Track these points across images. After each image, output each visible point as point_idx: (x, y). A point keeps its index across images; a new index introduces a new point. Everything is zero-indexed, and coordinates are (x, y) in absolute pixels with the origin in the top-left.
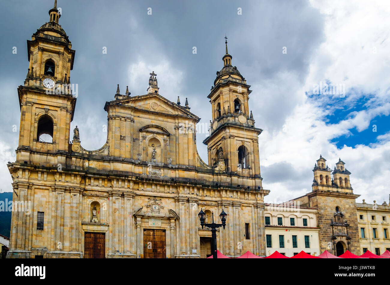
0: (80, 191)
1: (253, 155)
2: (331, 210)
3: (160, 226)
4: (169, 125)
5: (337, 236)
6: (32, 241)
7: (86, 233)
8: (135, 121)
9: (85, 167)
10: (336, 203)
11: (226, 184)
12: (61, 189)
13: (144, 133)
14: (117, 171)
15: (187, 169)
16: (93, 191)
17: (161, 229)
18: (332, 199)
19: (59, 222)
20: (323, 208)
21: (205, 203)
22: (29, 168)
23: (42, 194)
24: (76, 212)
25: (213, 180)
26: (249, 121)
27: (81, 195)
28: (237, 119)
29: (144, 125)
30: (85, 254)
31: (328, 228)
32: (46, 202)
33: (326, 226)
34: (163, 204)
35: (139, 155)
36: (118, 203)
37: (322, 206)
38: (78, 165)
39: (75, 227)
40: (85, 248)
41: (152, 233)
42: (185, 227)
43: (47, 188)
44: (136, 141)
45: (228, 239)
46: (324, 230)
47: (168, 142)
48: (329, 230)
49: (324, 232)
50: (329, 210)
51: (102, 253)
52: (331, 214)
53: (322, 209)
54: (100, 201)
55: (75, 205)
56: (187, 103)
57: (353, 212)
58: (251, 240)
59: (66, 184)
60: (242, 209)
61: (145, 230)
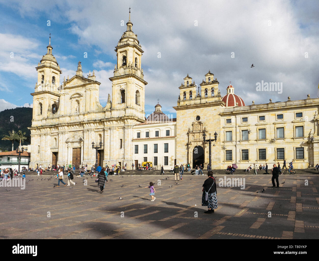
0: (48, 134)
1: (127, 93)
4: (83, 90)
5: (193, 142)
7: (53, 153)
10: (196, 114)
11: (107, 117)
12: (42, 135)
13: (73, 99)
14: (61, 122)
16: (54, 133)
17: (79, 147)
18: (191, 111)
21: (98, 130)
23: (38, 138)
24: (47, 144)
25: (103, 116)
26: (126, 70)
28: (118, 72)
29: (72, 94)
31: (185, 136)
32: (40, 141)
33: (183, 134)
36: (61, 137)
38: (49, 122)
43: (39, 135)
46: (181, 138)
47: (82, 100)
52: (189, 123)
57: (215, 118)
59: (44, 132)
60: (117, 130)
61: (73, 148)
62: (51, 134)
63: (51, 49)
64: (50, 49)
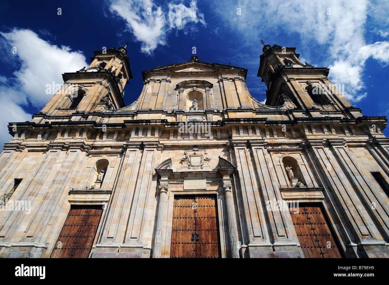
3: (204, 188)
4: (212, 80)
8: (172, 81)
13: (182, 89)
15: (240, 111)
16: (103, 147)
17: (208, 193)
21: (279, 147)
23: (34, 157)
27: (85, 153)
29: (182, 82)
30: (55, 247)
34: (208, 156)
35: (174, 106)
40: (59, 236)
43: (43, 148)
44: (172, 95)
47: (211, 92)
54: (110, 158)
61: (177, 197)
62: (90, 150)
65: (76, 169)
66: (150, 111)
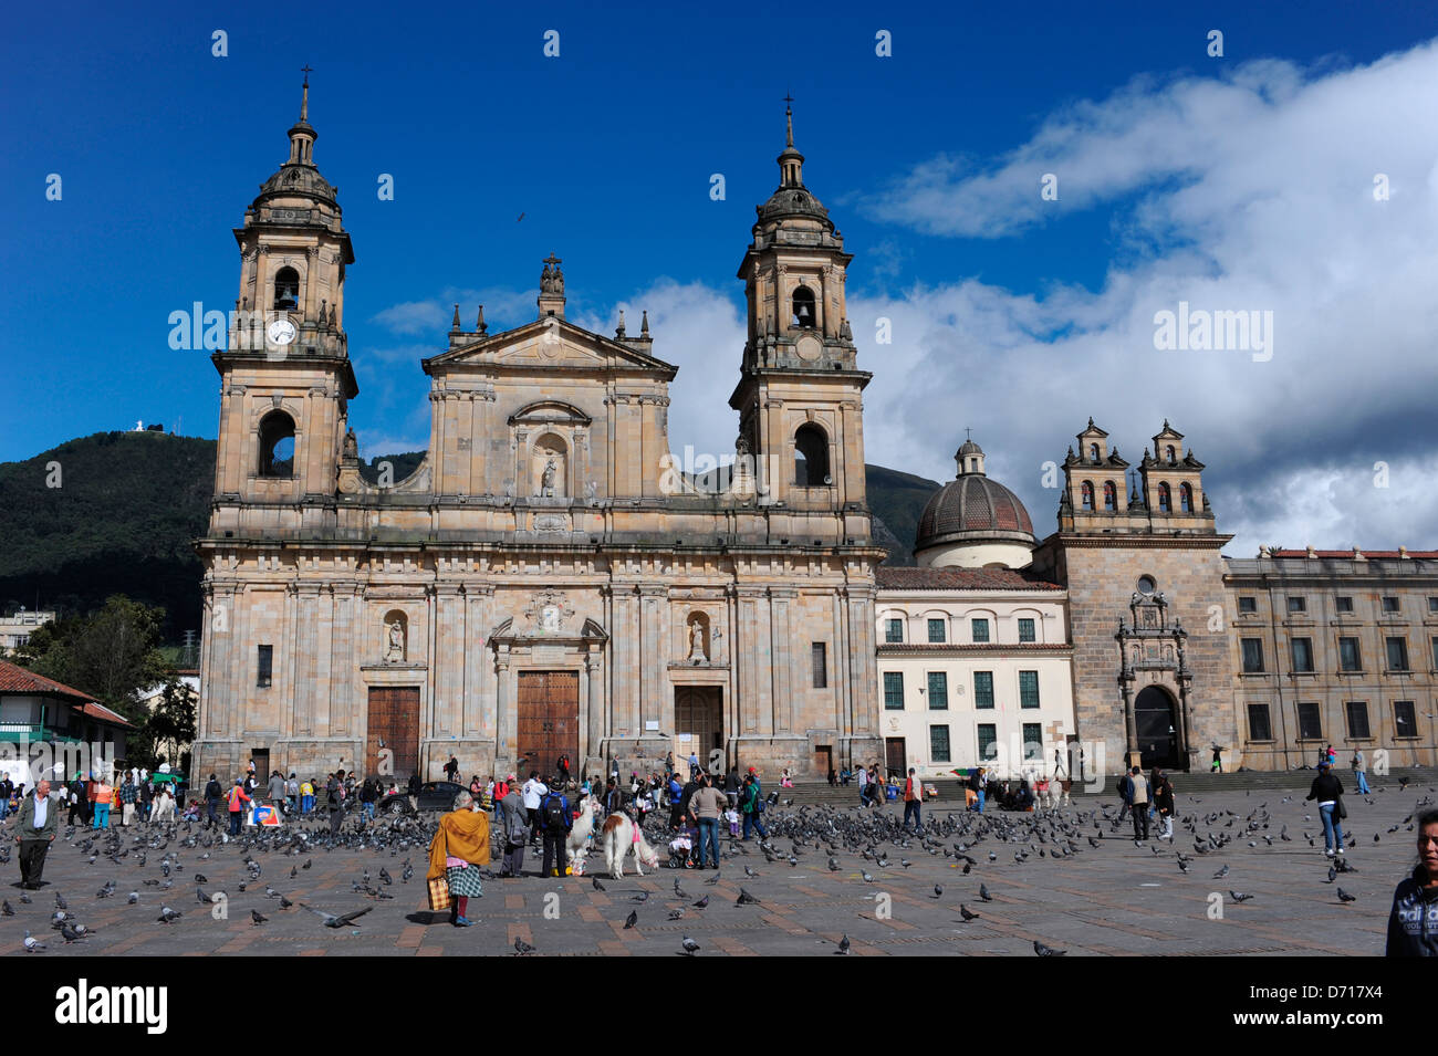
0: (356, 589)
1: (840, 448)
2: (1120, 587)
3: (560, 661)
4: (589, 394)
5: (1139, 669)
6: (245, 715)
7: (370, 688)
8: (498, 396)
9: (370, 527)
10: (1140, 566)
11: (748, 537)
12: (310, 587)
13: (522, 426)
14: (448, 531)
15: (638, 508)
16: (389, 585)
17: (566, 669)
18: (1123, 555)
19: (306, 668)
20: (1088, 583)
21: (689, 592)
22: (236, 546)
23: (269, 602)
24: (345, 641)
25: (716, 528)
26: (829, 349)
27: (360, 598)
28: (791, 349)
29: (521, 404)
30: (369, 741)
31: (1106, 646)
32: (278, 620)
33: (1097, 640)
34: (572, 604)
35: (508, 481)
36: (452, 609)
37: (1084, 577)
38: (352, 524)
39: (343, 677)
40: (369, 728)
41: (541, 679)
42: (629, 661)
43: (279, 587)
44: (501, 447)
45: (752, 690)
46: (1092, 652)
47: (586, 440)
48: (1110, 652)
49: (1089, 658)
50: (1112, 588)
51: (410, 737)
52: (1119, 600)
53: (1084, 587)
54: (408, 608)
55: (343, 624)
56: (645, 329)
57: (1207, 589)
58: (830, 689)
59: (322, 575)
60: (799, 603)
61: (522, 673)
62: (368, 590)
63: (308, 142)
64: (301, 141)
65: (357, 629)
66: (462, 506)
